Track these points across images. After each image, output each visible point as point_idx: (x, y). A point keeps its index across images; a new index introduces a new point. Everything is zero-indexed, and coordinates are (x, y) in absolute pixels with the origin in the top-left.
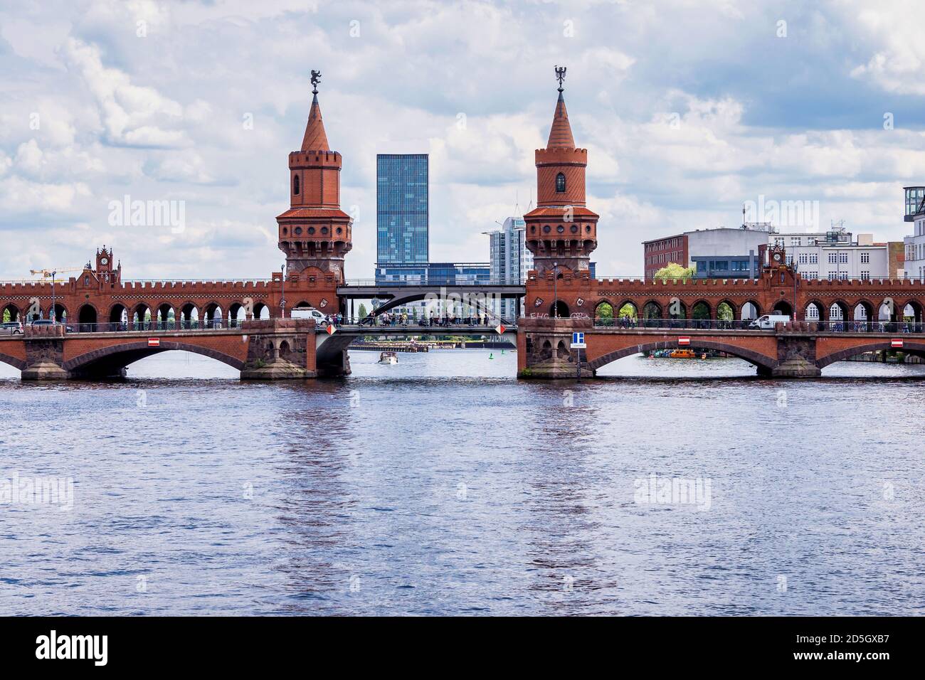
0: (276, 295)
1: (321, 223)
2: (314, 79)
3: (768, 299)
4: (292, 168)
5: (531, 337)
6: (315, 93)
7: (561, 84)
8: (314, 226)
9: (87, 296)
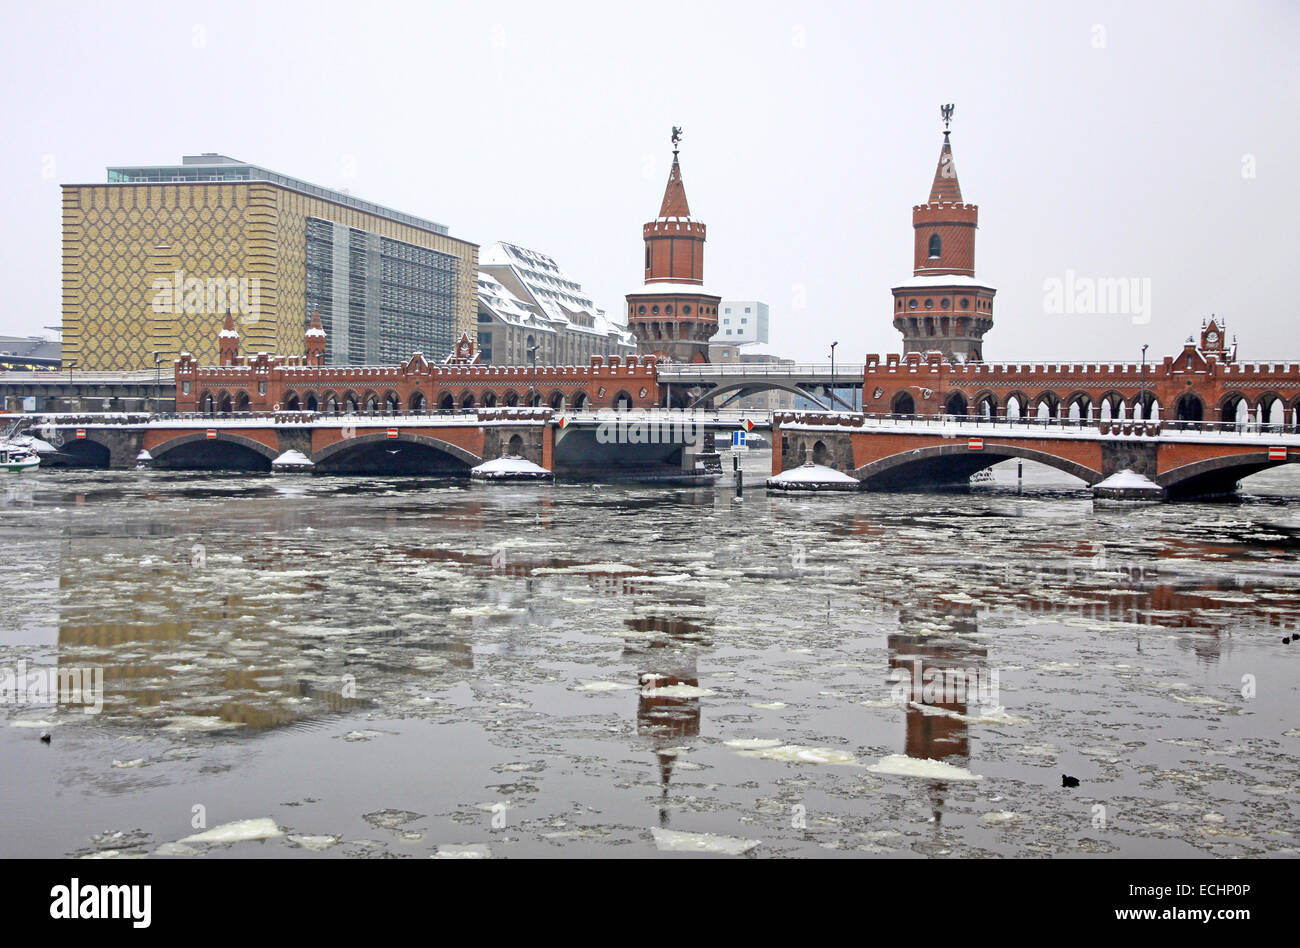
0: (595, 382)
1: (665, 300)
2: (675, 137)
3: (1169, 391)
4: (646, 239)
5: (787, 436)
6: (676, 153)
7: (947, 124)
8: (658, 304)
9: (417, 383)
